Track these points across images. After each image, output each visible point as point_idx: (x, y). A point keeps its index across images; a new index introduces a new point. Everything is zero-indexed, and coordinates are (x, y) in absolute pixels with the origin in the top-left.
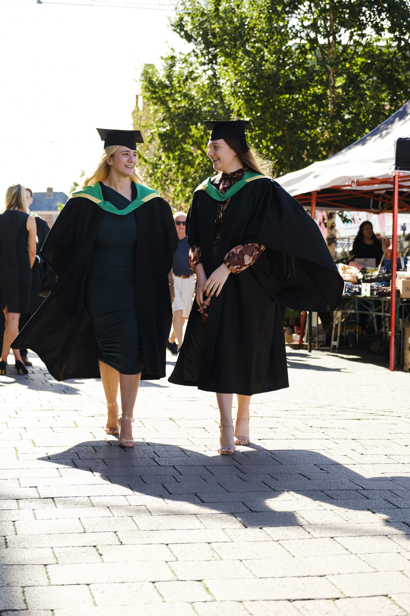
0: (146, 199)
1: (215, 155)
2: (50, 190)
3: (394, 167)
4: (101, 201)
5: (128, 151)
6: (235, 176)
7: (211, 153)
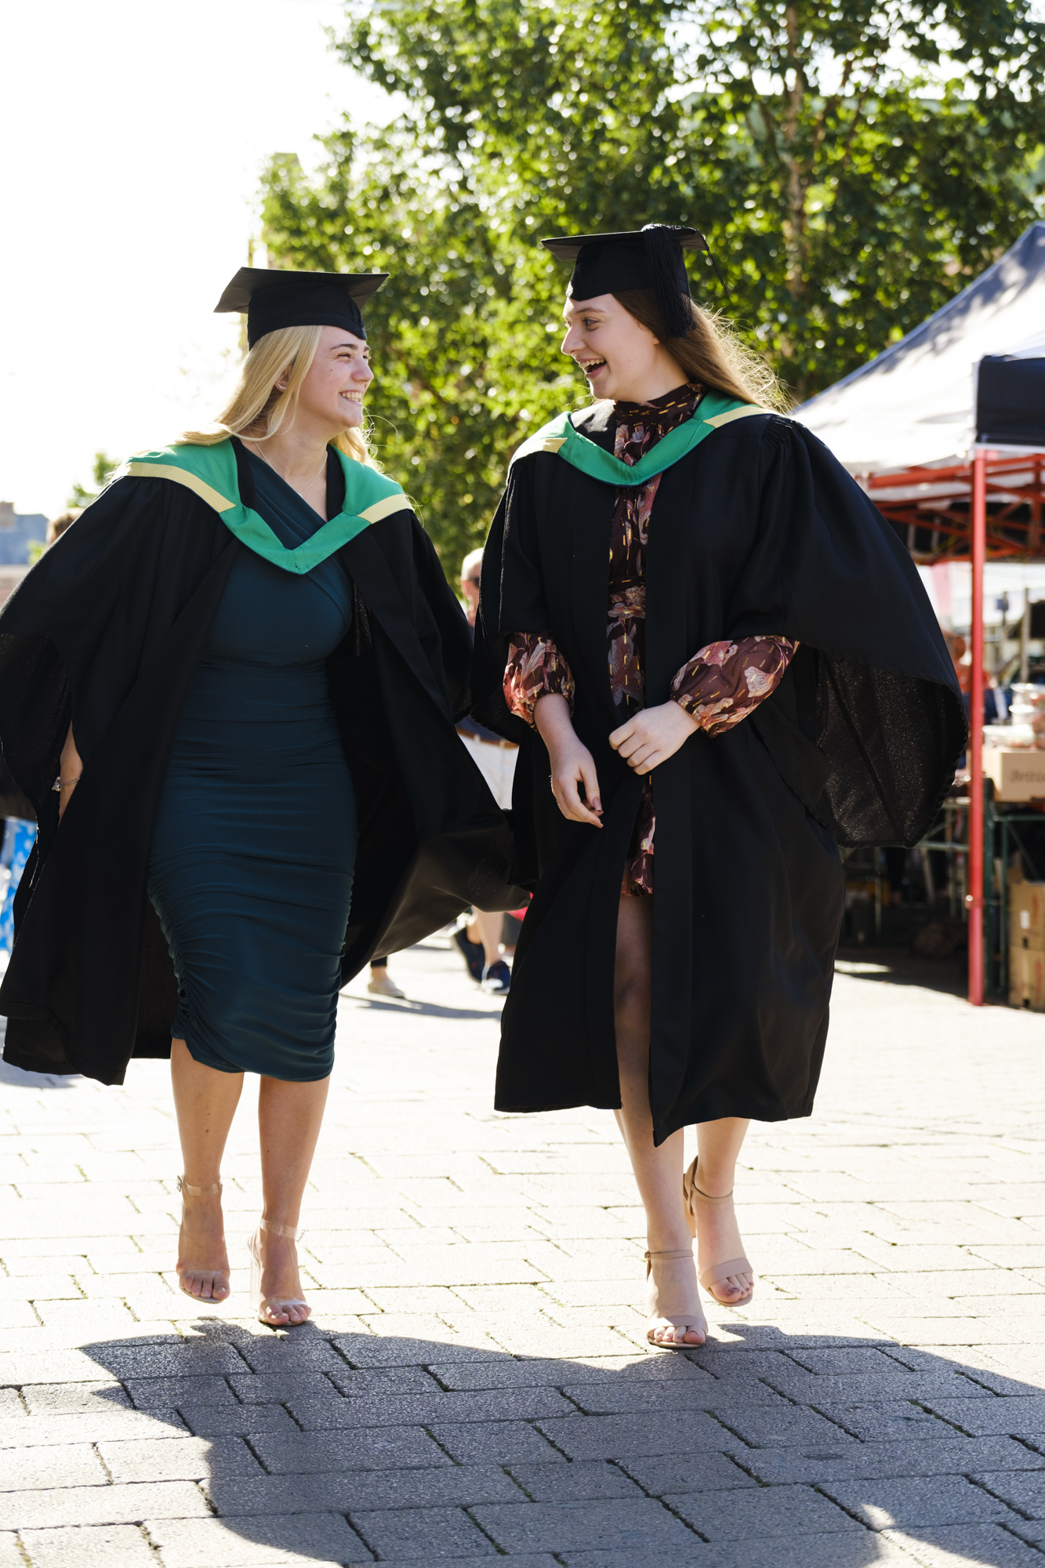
2: (6, 507)
4: (232, 504)
5: (351, 346)
6: (666, 411)
7: (576, 343)
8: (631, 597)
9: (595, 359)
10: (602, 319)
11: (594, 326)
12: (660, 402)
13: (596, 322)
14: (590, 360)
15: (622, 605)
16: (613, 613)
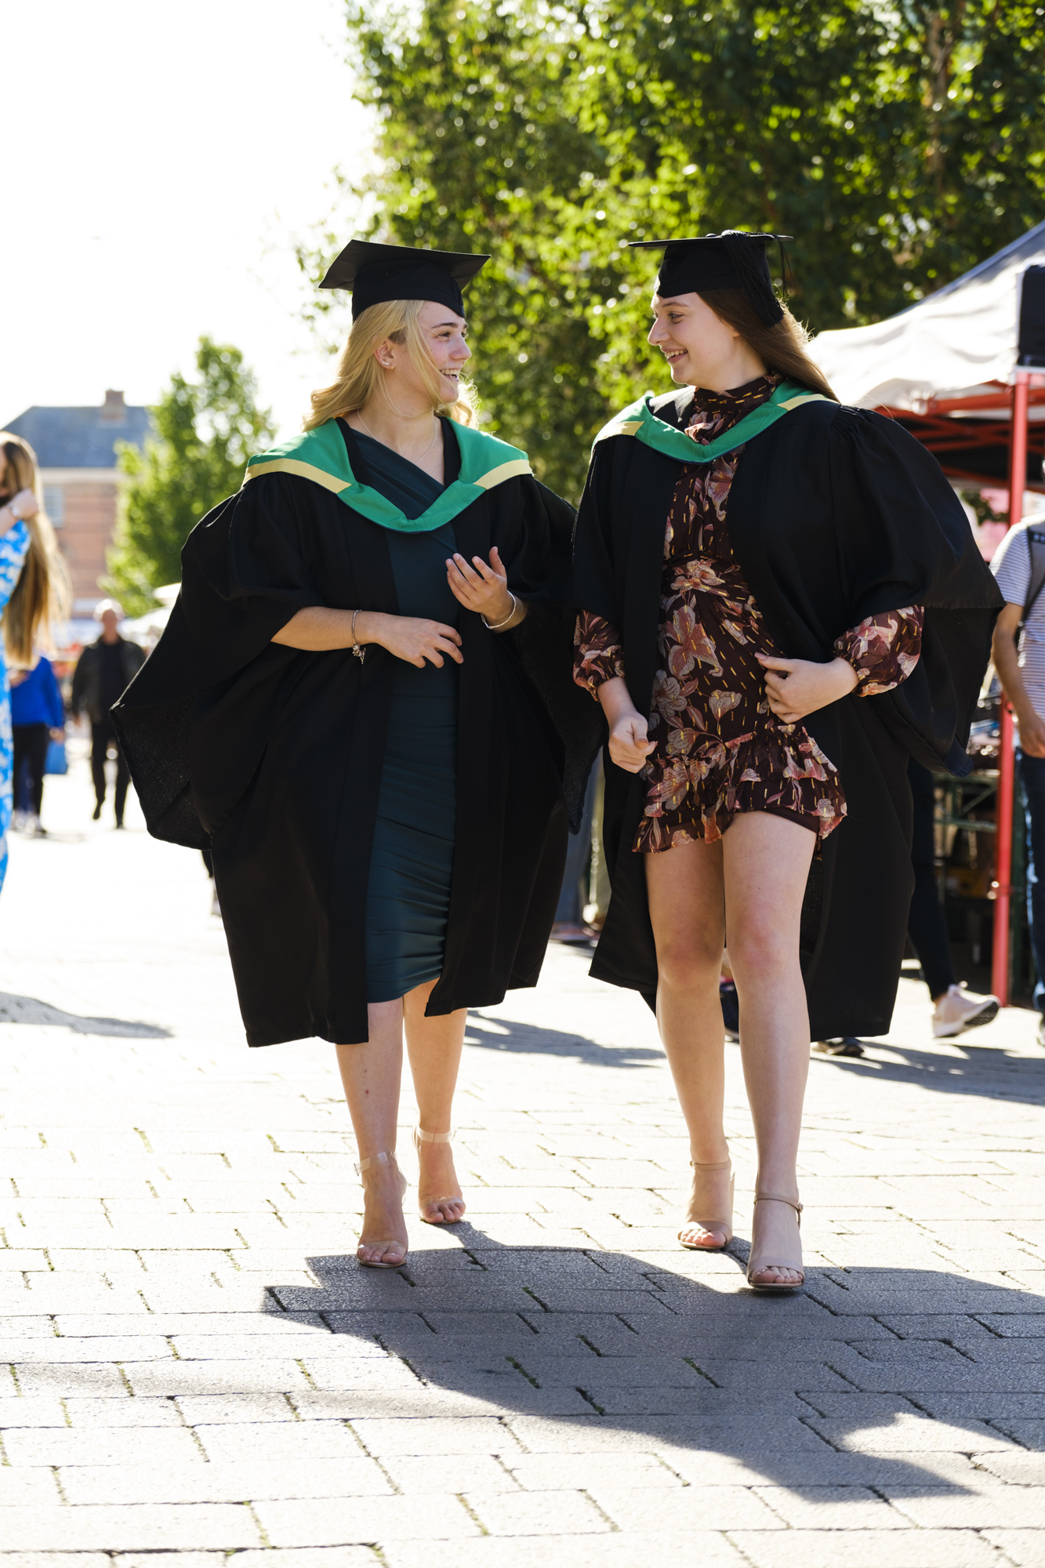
0: (491, 480)
1: (672, 339)
2: (114, 397)
3: (1013, 357)
4: (347, 485)
5: (451, 324)
6: (742, 401)
7: (661, 335)
8: (691, 570)
9: (679, 350)
10: (686, 313)
11: (678, 320)
12: (737, 392)
13: (681, 316)
14: (674, 351)
15: (683, 578)
16: (675, 586)
